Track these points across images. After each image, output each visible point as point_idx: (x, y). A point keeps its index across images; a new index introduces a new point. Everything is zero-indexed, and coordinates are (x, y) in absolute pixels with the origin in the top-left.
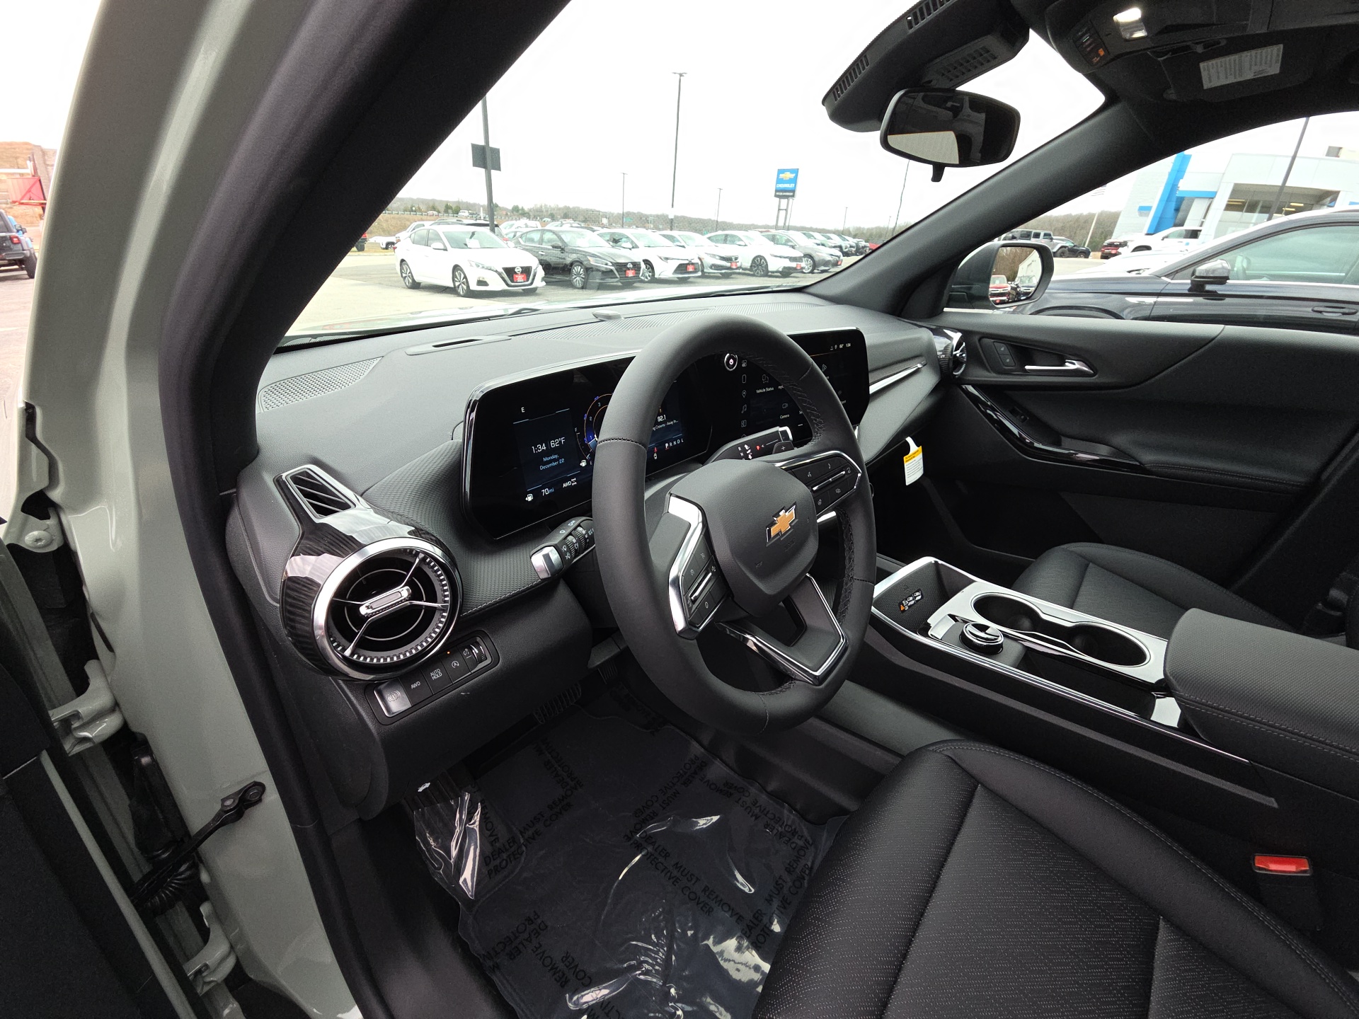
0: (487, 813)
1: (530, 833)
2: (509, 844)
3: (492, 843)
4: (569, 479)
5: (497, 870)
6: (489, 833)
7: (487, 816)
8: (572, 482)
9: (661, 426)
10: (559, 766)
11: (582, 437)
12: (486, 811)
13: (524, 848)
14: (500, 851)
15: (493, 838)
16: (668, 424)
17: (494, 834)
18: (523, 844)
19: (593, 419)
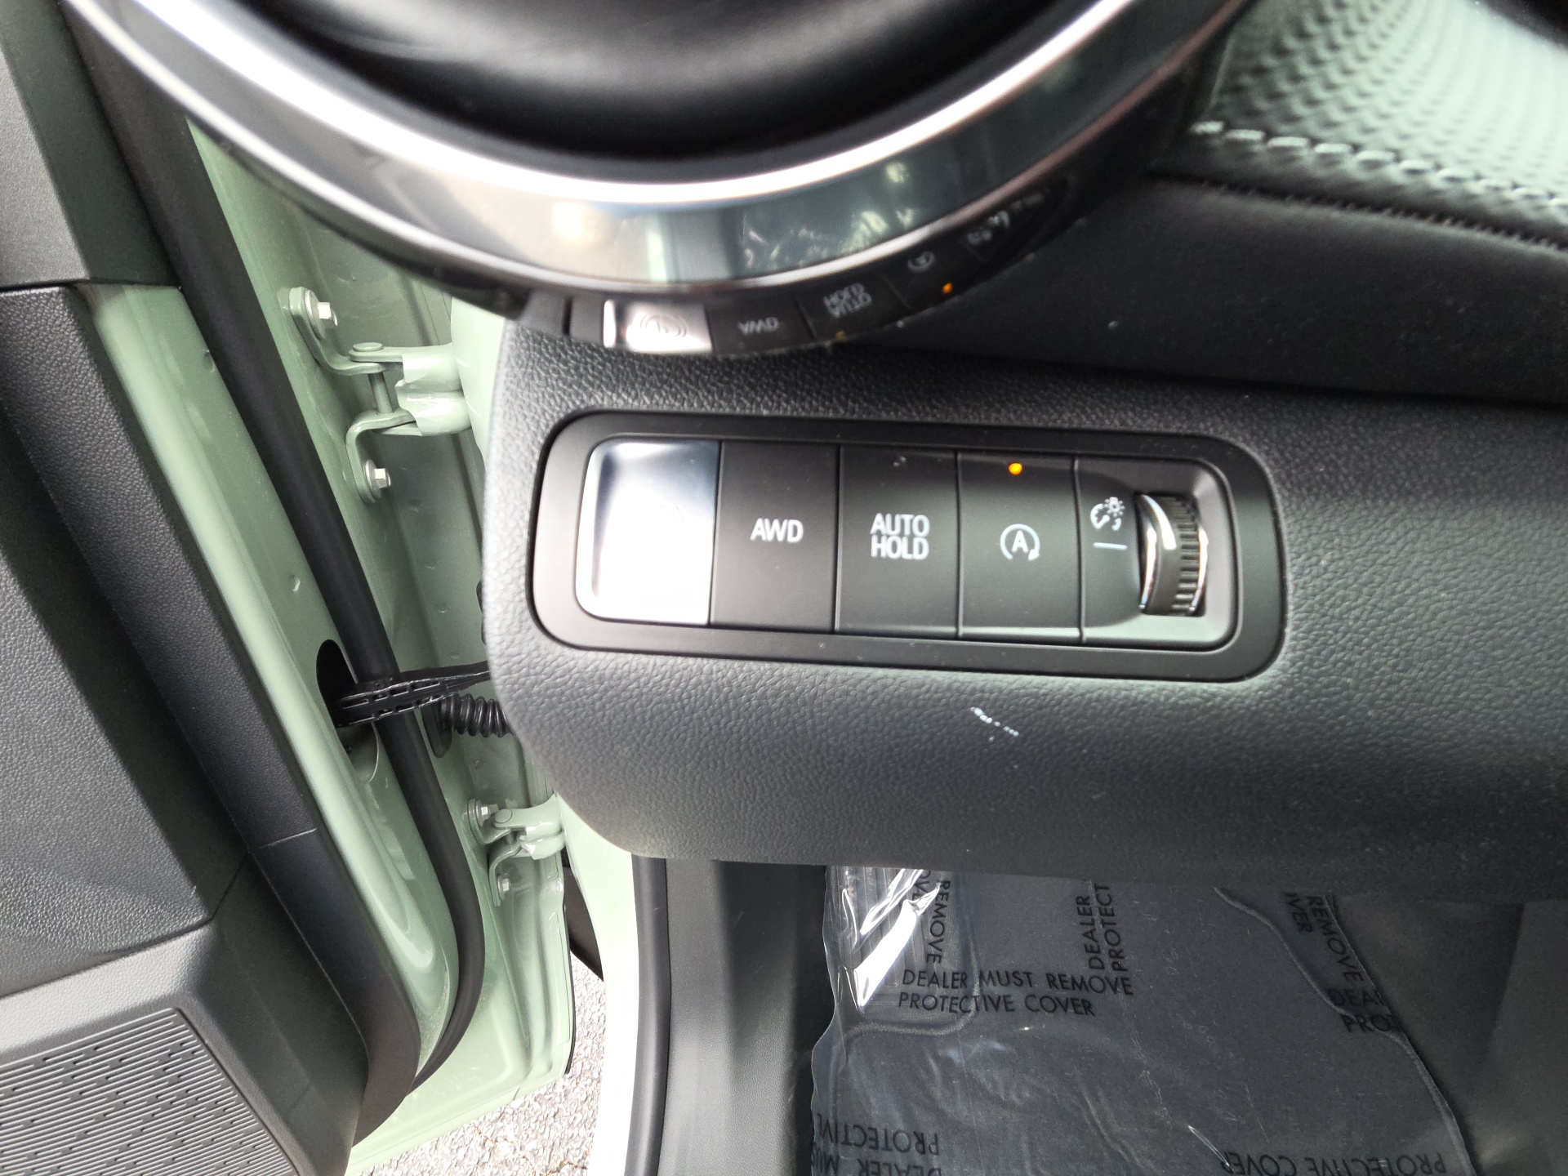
0: (942, 906)
1: (997, 990)
2: (954, 979)
3: (928, 956)
5: (915, 1001)
6: (932, 938)
7: (942, 911)
10: (1104, 923)
12: (944, 902)
13: (972, 1006)
14: (934, 980)
15: (933, 950)
17: (938, 945)
18: (975, 997)
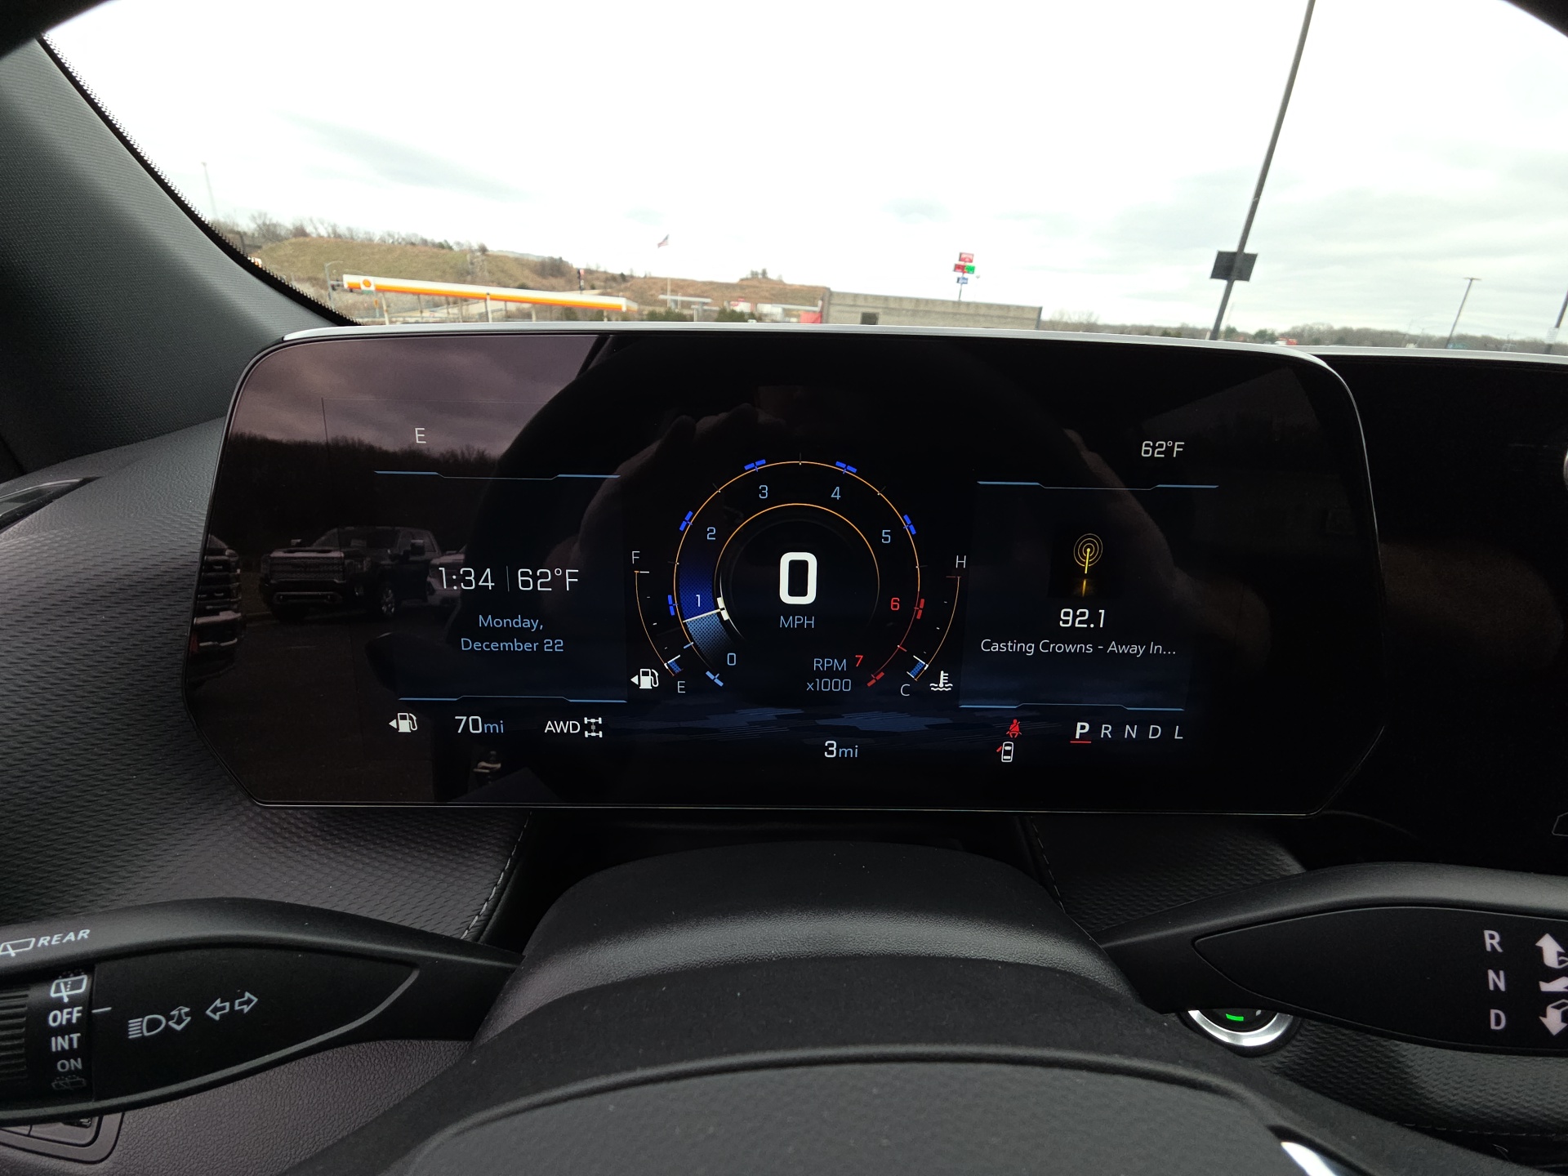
4: (577, 713)
8: (587, 727)
9: (1070, 648)
11: (658, 587)
16: (1113, 647)
19: (721, 537)
